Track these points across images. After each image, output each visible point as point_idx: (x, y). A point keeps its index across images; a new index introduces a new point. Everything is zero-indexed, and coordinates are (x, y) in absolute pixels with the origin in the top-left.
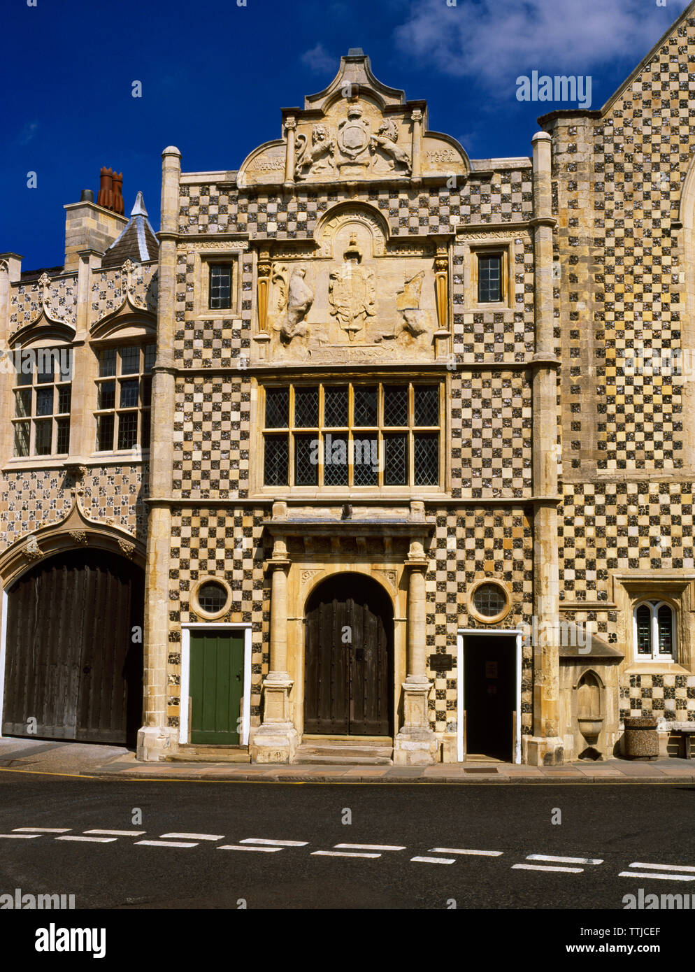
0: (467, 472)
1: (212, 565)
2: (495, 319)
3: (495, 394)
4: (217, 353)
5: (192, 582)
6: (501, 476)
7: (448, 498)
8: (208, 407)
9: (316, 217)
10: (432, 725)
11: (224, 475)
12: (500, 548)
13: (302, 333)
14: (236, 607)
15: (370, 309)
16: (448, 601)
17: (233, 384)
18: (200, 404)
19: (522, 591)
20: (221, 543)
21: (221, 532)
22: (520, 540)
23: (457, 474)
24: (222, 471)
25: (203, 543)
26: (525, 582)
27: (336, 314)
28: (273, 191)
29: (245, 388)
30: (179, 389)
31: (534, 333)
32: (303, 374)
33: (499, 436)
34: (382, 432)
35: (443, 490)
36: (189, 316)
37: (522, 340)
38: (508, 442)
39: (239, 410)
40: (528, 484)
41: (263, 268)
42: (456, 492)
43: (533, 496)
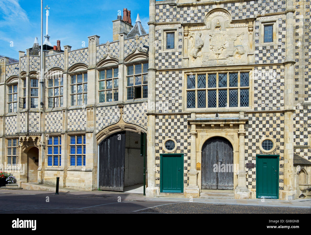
0: (259, 102)
1: (170, 134)
2: (270, 48)
4: (170, 64)
5: (163, 140)
6: (272, 103)
7: (253, 110)
8: (167, 82)
9: (205, 14)
10: (247, 186)
11: (174, 105)
12: (272, 127)
14: (178, 148)
15: (224, 46)
16: (253, 145)
17: (176, 74)
18: (165, 81)
19: (280, 142)
20: (172, 127)
21: (172, 124)
22: (279, 124)
23: (256, 102)
24: (172, 104)
25: (167, 128)
26: (281, 139)
27: (212, 49)
29: (180, 75)
30: (157, 76)
31: (285, 52)
32: (200, 70)
33: (272, 89)
34: (228, 89)
35: (250, 108)
36: (160, 51)
37: (281, 55)
38: (275, 91)
39: (178, 83)
40: (282, 105)
41: (186, 34)
42: (256, 109)
43: (284, 109)
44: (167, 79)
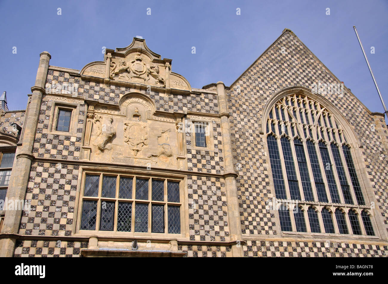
0: (197, 227)
2: (206, 154)
3: (208, 188)
6: (214, 230)
7: (188, 239)
8: (50, 181)
9: (119, 96)
11: (57, 221)
13: (109, 149)
15: (145, 142)
17: (68, 170)
18: (46, 179)
23: (192, 227)
24: (55, 219)
27: (128, 142)
28: (98, 81)
29: (75, 172)
30: (32, 169)
31: (224, 162)
32: (110, 168)
33: (212, 209)
34: (150, 203)
35: (184, 236)
36: (45, 131)
37: (219, 165)
38: (216, 212)
39: (70, 184)
40: (227, 234)
41: (90, 114)
42: (192, 237)
43: (231, 240)
44: (51, 175)
